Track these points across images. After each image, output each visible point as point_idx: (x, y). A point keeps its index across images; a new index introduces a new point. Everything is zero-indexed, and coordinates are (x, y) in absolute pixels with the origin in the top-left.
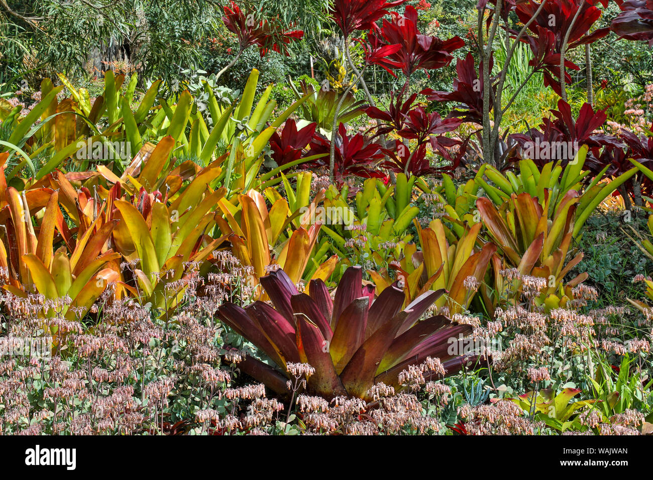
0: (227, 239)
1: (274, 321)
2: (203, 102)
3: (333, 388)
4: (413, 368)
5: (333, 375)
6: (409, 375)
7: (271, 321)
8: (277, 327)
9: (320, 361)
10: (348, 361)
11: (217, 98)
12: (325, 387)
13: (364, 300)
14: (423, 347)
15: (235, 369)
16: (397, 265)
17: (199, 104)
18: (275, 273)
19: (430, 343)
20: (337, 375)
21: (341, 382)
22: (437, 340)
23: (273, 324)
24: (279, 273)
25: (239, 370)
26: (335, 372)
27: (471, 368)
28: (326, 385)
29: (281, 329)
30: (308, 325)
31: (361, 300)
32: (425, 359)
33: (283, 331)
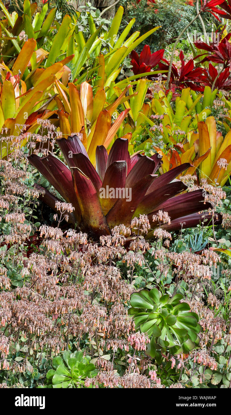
0: (56, 113)
1: (61, 171)
2: (82, 26)
3: (100, 225)
4: (143, 217)
5: (100, 215)
6: (138, 221)
7: (59, 171)
8: (63, 176)
9: (90, 204)
10: (112, 206)
11: (97, 25)
12: (94, 223)
13: (122, 163)
14: (171, 204)
15: (36, 202)
16: (181, 146)
17: (79, 27)
18: (71, 138)
19: (176, 202)
20: (104, 216)
21: (106, 220)
22: (181, 200)
23: (60, 173)
24: (74, 138)
25: (38, 203)
26: (102, 213)
27: (206, 224)
28: (95, 222)
29: (66, 177)
30: (81, 177)
31: (119, 163)
32: (157, 211)
33: (67, 180)
